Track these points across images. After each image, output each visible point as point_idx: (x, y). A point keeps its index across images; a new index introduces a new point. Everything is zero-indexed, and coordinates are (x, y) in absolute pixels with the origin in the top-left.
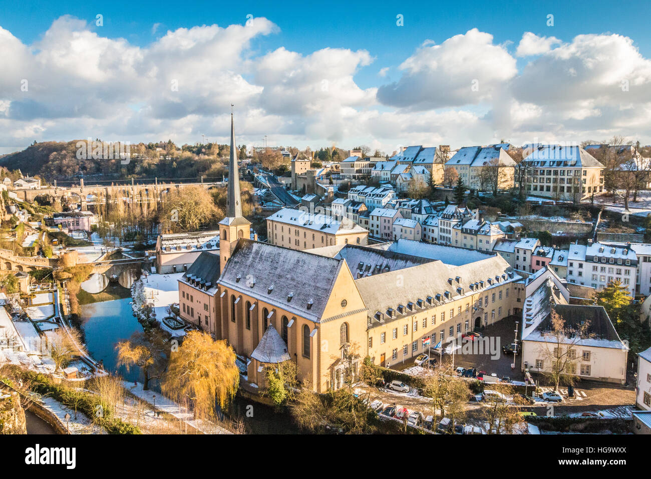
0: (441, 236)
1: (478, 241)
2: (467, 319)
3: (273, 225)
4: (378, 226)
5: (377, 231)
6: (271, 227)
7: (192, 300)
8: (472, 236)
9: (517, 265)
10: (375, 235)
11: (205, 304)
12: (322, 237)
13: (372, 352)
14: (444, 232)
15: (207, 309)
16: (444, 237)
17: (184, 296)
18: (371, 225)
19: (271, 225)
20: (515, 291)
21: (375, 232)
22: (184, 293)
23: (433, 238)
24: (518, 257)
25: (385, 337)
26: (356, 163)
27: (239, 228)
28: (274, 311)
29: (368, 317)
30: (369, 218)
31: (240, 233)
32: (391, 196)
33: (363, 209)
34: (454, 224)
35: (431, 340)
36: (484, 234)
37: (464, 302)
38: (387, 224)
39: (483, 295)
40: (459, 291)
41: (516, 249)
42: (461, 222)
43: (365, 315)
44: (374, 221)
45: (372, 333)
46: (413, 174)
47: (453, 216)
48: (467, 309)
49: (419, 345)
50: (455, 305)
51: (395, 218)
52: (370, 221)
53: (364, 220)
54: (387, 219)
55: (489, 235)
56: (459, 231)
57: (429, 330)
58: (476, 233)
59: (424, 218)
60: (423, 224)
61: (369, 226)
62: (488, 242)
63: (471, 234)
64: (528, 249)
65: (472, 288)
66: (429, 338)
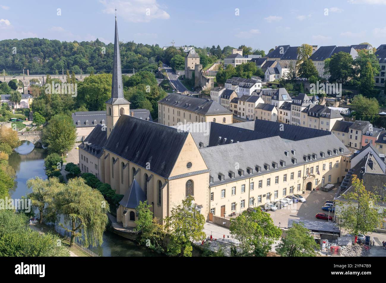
0: (292, 118)
1: (321, 123)
2: (299, 183)
3: (162, 106)
4: (244, 109)
5: (243, 113)
6: (161, 108)
7: (87, 162)
8: (316, 118)
9: (350, 143)
10: (242, 117)
11: (95, 165)
12: (197, 117)
13: (213, 204)
14: (295, 115)
15: (97, 168)
16: (295, 119)
17: (82, 158)
18: (239, 109)
19: (161, 107)
20: (344, 162)
21: (242, 114)
22: (82, 155)
23: (287, 120)
24: (351, 136)
25: (225, 193)
26: (236, 59)
27: (121, 106)
28: (139, 170)
29: (210, 177)
30: (237, 103)
31: (122, 111)
32: (257, 86)
33: (234, 95)
34: (303, 109)
35: (266, 197)
36: (325, 117)
37: (296, 170)
38: (251, 108)
39: (314, 165)
40: (293, 161)
41: (350, 130)
42: (309, 107)
43: (207, 176)
44: (241, 105)
45: (213, 190)
46: (279, 69)
47: (302, 102)
48: (299, 175)
49: (256, 201)
50: (288, 172)
51: (257, 103)
52: (238, 105)
53: (233, 104)
54: (251, 103)
55: (329, 117)
56: (306, 115)
57: (265, 190)
58: (319, 116)
59: (281, 103)
60: (280, 108)
61: (237, 109)
62: (328, 124)
63: (315, 116)
64: (360, 130)
65: (305, 158)
66: (264, 196)
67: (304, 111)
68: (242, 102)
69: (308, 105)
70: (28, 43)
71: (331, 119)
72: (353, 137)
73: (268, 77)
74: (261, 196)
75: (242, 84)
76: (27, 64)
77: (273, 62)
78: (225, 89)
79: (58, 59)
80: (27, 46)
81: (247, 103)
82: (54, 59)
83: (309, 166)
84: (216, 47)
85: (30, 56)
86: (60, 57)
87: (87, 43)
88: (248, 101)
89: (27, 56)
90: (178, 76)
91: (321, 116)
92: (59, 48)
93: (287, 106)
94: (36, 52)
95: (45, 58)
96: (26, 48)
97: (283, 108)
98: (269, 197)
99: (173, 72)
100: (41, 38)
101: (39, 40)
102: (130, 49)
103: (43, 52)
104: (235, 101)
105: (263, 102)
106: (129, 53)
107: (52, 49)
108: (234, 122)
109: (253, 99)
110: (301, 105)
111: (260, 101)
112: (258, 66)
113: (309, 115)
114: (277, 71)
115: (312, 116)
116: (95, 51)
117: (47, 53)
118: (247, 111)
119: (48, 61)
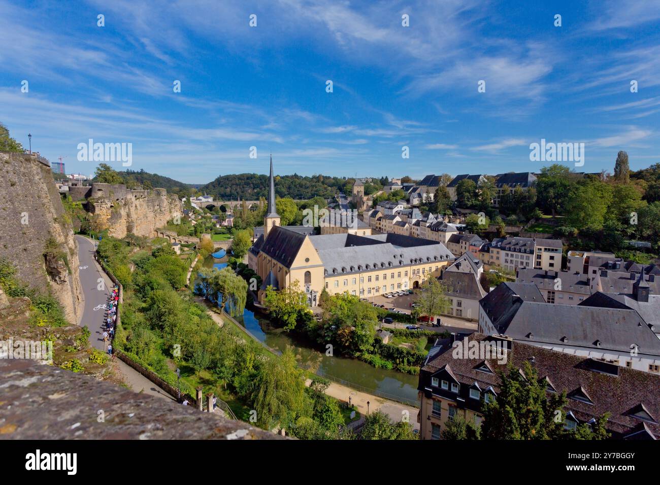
2: (406, 281)
11: (256, 263)
13: (328, 291)
16: (423, 233)
23: (418, 234)
24: (462, 246)
25: (338, 283)
26: (392, 187)
27: (273, 219)
28: (277, 264)
29: (325, 270)
30: (381, 221)
31: (274, 223)
32: (399, 207)
33: (379, 215)
34: (428, 225)
35: (375, 290)
36: (442, 231)
37: (402, 270)
38: (390, 225)
39: (421, 267)
40: (400, 263)
41: (461, 241)
42: (432, 223)
43: (322, 269)
44: (383, 222)
45: (327, 280)
46: (421, 194)
47: (428, 219)
48: (406, 275)
49: (366, 292)
50: (396, 271)
51: (395, 221)
52: (381, 222)
53: (378, 222)
54: (390, 221)
55: (445, 231)
56: (430, 229)
57: (374, 284)
58: (438, 231)
59: (414, 221)
60: (414, 225)
61: (381, 226)
62: (444, 237)
63: (435, 231)
64: (468, 241)
65: (411, 261)
66: (373, 289)
67: (428, 227)
68: (384, 220)
69: (431, 221)
70: (242, 178)
71: (447, 233)
72: (463, 248)
73: (412, 200)
74: (370, 288)
75: (388, 206)
76: (240, 193)
77: (418, 188)
78: (374, 210)
79: (264, 189)
80: (242, 180)
81: (387, 221)
82: (261, 189)
83: (415, 267)
84: (384, 178)
85: (243, 187)
86: (265, 187)
87: (287, 177)
88: (389, 219)
89: (241, 187)
90: (348, 201)
91: (440, 230)
92: (265, 181)
93: (418, 224)
94: (248, 184)
95: (254, 189)
96: (240, 181)
97: (415, 224)
98: (377, 291)
99: (346, 198)
100: (252, 173)
101: (251, 174)
102: (318, 181)
103: (253, 184)
104: (379, 219)
105: (400, 220)
106: (317, 184)
107: (259, 182)
108: (372, 234)
109: (393, 217)
110: (426, 222)
111: (398, 219)
112: (406, 192)
113: (431, 230)
114: (420, 196)
115: (433, 230)
116: (292, 183)
117: (256, 185)
118: (388, 227)
119: (256, 191)
